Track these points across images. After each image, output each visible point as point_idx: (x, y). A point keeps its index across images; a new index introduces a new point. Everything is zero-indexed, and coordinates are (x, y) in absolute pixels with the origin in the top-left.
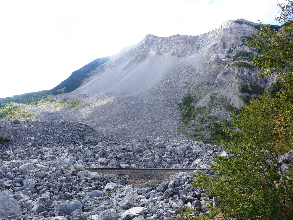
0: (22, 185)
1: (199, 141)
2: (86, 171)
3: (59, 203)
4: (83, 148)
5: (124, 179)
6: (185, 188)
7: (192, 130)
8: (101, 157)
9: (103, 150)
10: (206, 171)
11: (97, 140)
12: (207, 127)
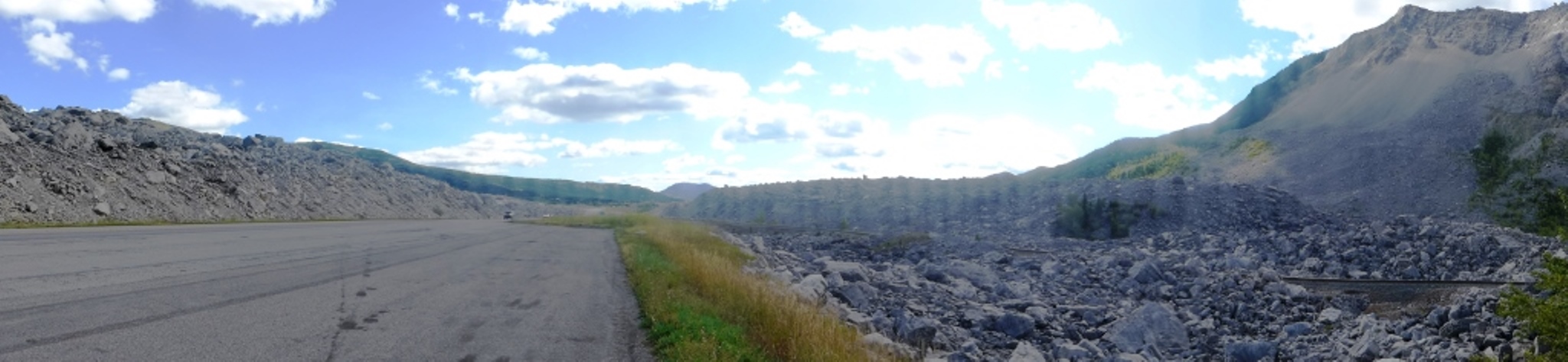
0: (1190, 296)
1: (1513, 228)
2: (1282, 282)
3: (1231, 341)
4: (1276, 236)
5: (1358, 301)
6: (1482, 320)
7: (1500, 204)
8: (1310, 256)
9: (1314, 242)
10: (1523, 288)
11: (1302, 221)
12: (1530, 200)
